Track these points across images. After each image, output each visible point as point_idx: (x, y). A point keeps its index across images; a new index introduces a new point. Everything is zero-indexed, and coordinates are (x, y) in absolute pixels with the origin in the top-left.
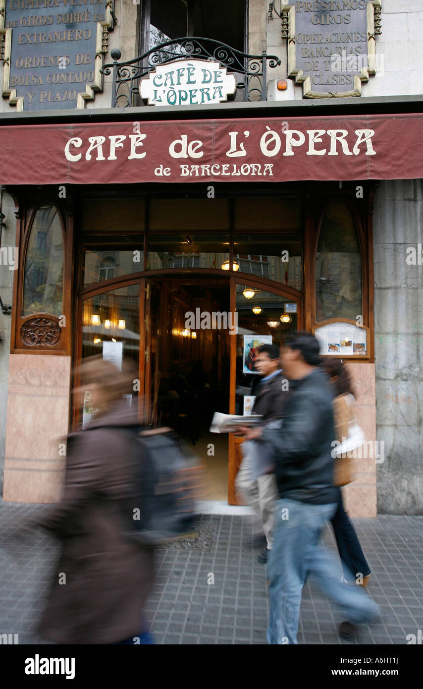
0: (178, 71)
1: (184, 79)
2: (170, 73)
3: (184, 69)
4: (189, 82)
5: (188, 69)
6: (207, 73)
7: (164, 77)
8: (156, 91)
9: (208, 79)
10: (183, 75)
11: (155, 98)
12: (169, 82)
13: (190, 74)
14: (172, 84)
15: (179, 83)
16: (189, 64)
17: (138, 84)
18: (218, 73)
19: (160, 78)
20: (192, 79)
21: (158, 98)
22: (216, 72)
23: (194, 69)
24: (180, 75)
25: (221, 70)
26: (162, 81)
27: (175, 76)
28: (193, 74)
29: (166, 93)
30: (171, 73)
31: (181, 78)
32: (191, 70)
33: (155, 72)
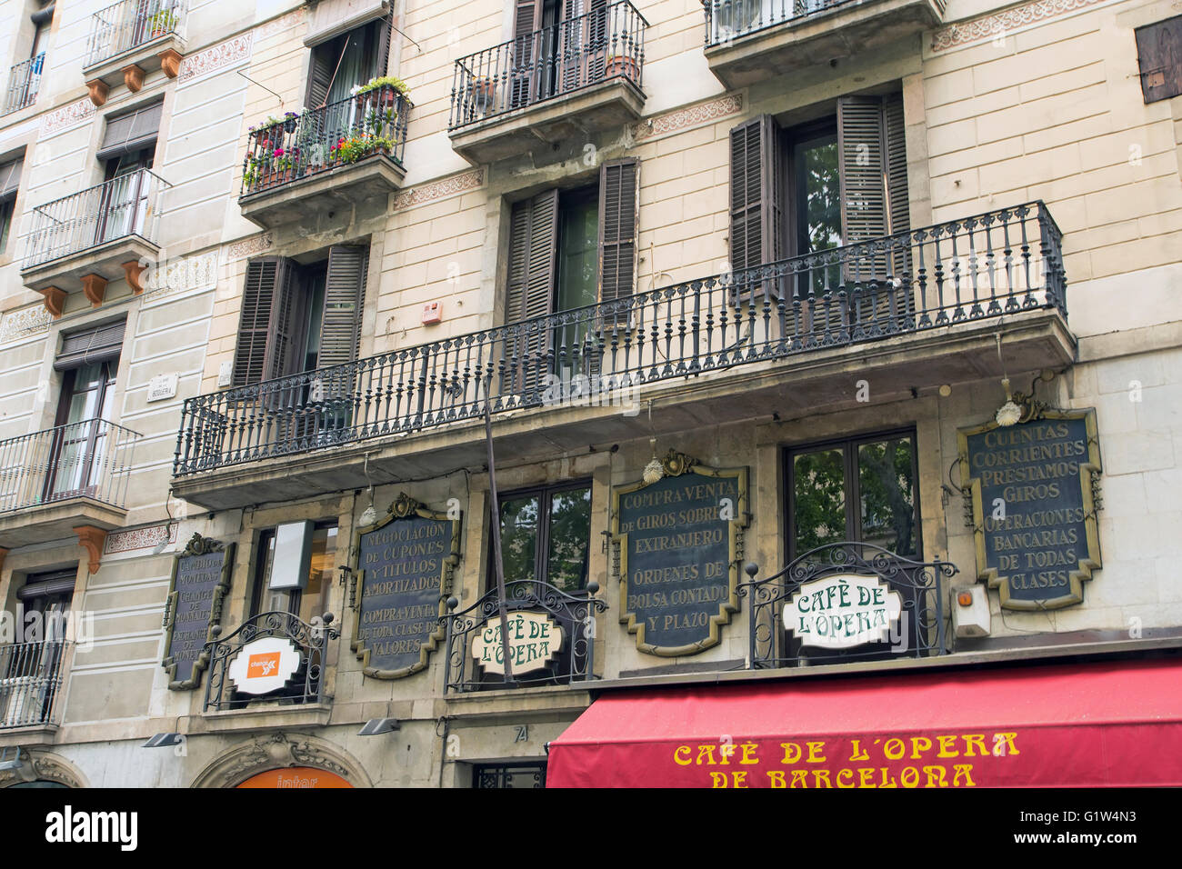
0: (828, 589)
1: (836, 601)
2: (818, 593)
3: (835, 587)
4: (843, 605)
5: (841, 587)
6: (864, 591)
7: (811, 600)
8: (802, 619)
9: (865, 599)
10: (834, 595)
11: (802, 628)
12: (817, 605)
13: (843, 594)
14: (822, 608)
15: (830, 607)
16: (840, 581)
17: (781, 609)
18: (877, 591)
19: (806, 601)
20: (846, 600)
21: (805, 628)
22: (875, 590)
23: (848, 586)
24: (831, 595)
25: (881, 587)
26: (809, 604)
27: (825, 597)
28: (847, 594)
29: (815, 620)
30: (820, 593)
31: (832, 599)
32: (844, 588)
33: (800, 593)
